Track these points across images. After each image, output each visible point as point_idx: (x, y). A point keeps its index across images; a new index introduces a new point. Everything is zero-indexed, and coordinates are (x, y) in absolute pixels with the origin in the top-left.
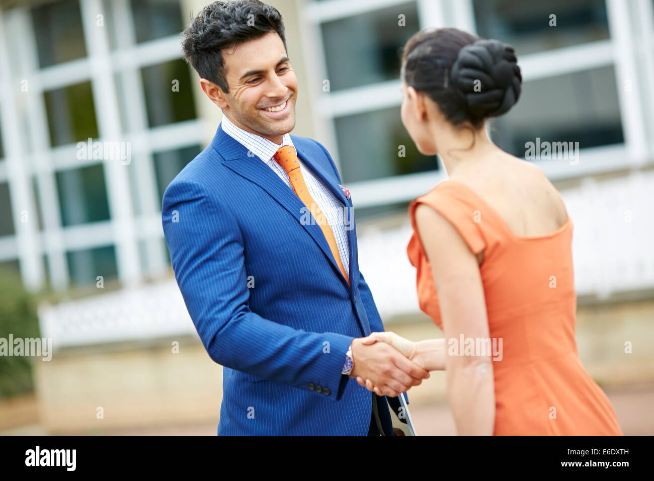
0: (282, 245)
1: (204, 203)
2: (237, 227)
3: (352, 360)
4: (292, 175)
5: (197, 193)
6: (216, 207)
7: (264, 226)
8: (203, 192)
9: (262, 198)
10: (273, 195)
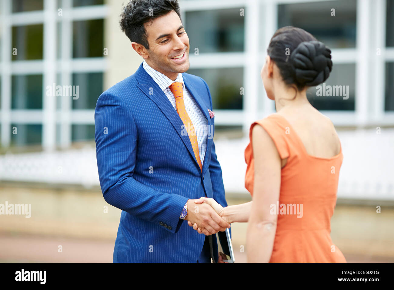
0: (161, 140)
1: (118, 109)
2: (135, 126)
3: (187, 211)
4: (178, 99)
5: (116, 102)
6: (124, 113)
7: (152, 128)
8: (119, 102)
9: (155, 111)
10: (162, 109)
